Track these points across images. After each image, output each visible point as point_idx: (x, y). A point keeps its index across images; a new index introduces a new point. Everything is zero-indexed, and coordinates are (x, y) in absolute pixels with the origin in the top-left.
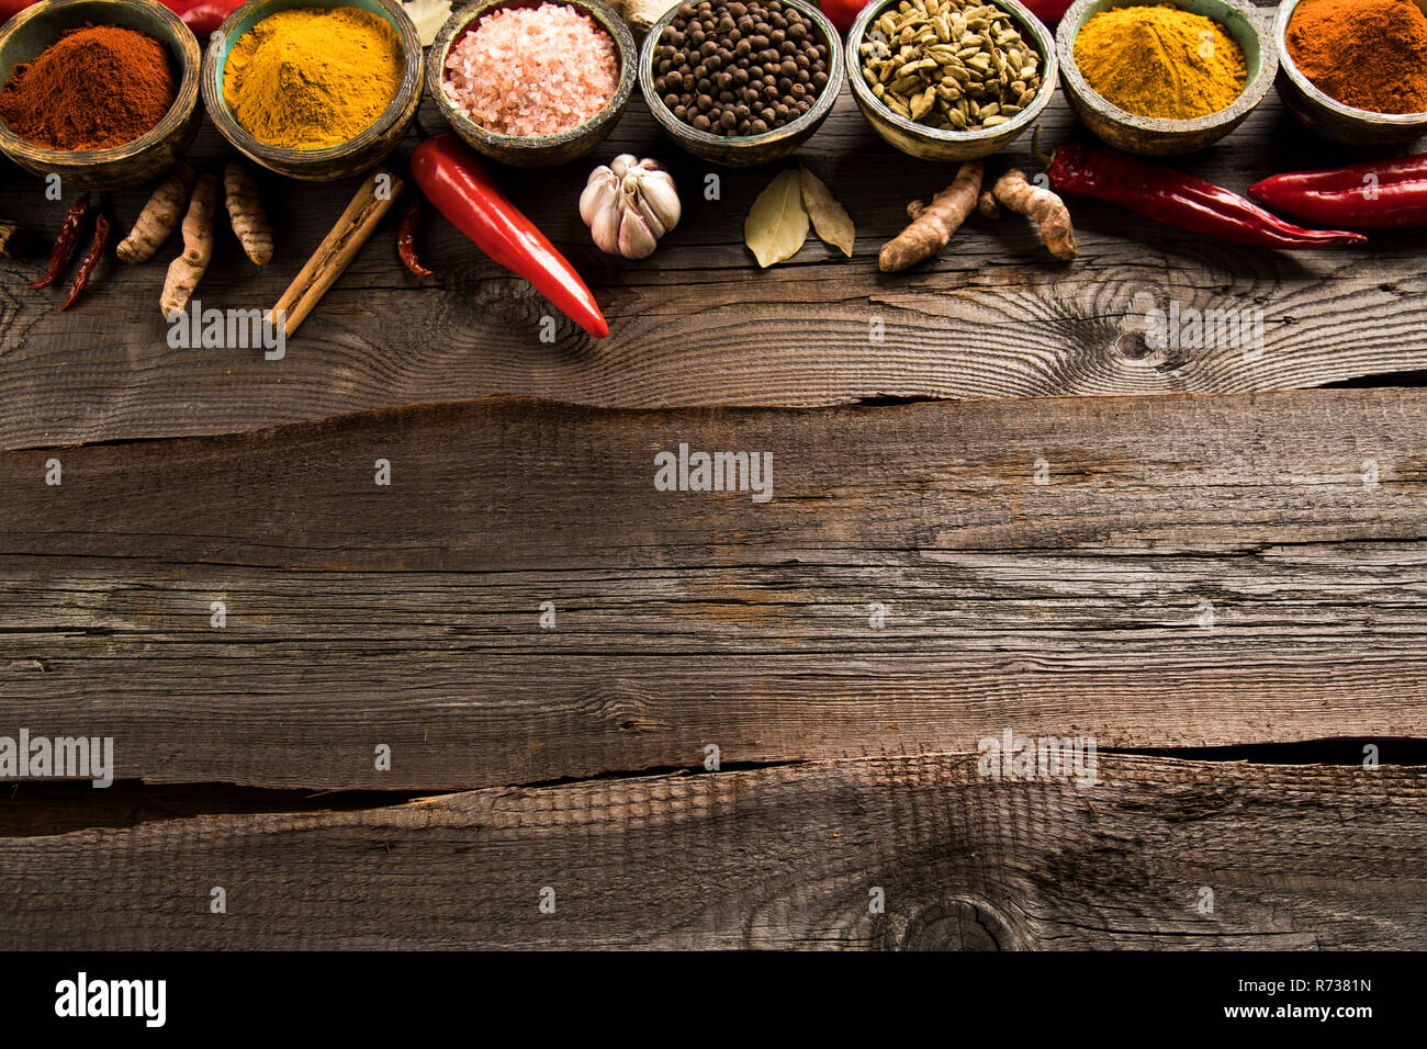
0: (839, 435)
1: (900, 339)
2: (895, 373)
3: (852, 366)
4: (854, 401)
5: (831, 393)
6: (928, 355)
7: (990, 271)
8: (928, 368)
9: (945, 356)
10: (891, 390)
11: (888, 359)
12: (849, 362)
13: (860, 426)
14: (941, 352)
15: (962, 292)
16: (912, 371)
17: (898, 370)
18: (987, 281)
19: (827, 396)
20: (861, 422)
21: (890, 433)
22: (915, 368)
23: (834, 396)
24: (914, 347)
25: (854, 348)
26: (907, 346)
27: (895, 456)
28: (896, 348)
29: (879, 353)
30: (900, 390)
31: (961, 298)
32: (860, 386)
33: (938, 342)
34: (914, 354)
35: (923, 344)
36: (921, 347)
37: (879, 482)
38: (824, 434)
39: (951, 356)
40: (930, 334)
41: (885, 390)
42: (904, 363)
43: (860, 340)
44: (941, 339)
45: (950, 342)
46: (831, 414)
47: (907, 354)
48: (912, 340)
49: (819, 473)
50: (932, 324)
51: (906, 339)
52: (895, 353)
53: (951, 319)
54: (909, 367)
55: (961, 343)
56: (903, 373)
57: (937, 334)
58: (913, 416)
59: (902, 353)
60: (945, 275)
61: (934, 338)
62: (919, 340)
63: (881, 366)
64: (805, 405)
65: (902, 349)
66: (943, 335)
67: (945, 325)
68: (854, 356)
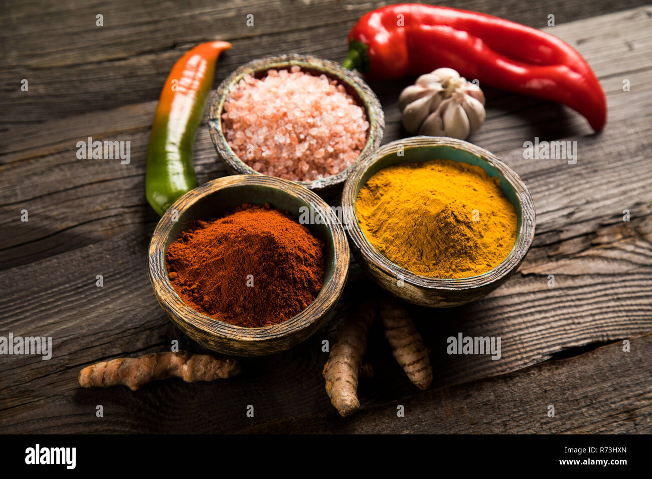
0: (548, 388)
1: (558, 300)
2: (567, 328)
3: (531, 330)
4: (546, 358)
5: (525, 356)
6: (586, 308)
7: (605, 231)
8: (590, 318)
9: (599, 306)
10: (570, 342)
11: (557, 318)
12: (527, 328)
13: (563, 376)
14: (596, 303)
15: (591, 252)
16: (579, 323)
17: (569, 325)
18: (605, 239)
19: (522, 359)
20: (563, 373)
21: (588, 377)
22: (581, 320)
23: (528, 358)
24: (572, 304)
25: (526, 315)
26: (567, 304)
27: (599, 395)
28: (559, 308)
29: (548, 315)
30: (577, 341)
31: (593, 257)
32: (544, 345)
33: (589, 296)
34: (575, 310)
35: (579, 300)
36: (578, 303)
37: (595, 419)
38: (537, 390)
39: (604, 305)
40: (580, 291)
41: (564, 343)
42: (571, 318)
43: (529, 308)
44: (590, 293)
45: (599, 294)
46: (535, 372)
47: (570, 310)
48: (569, 298)
49: (545, 423)
50: (579, 282)
51: (564, 299)
52: (559, 312)
53: (592, 276)
54: (576, 321)
55: (608, 292)
56: (573, 326)
57: (586, 290)
58: (601, 358)
59: (565, 311)
60: (571, 241)
61: (585, 293)
62: (574, 298)
63: (554, 325)
64: (508, 371)
65: (564, 307)
66: (591, 289)
67: (589, 281)
68: (529, 322)
